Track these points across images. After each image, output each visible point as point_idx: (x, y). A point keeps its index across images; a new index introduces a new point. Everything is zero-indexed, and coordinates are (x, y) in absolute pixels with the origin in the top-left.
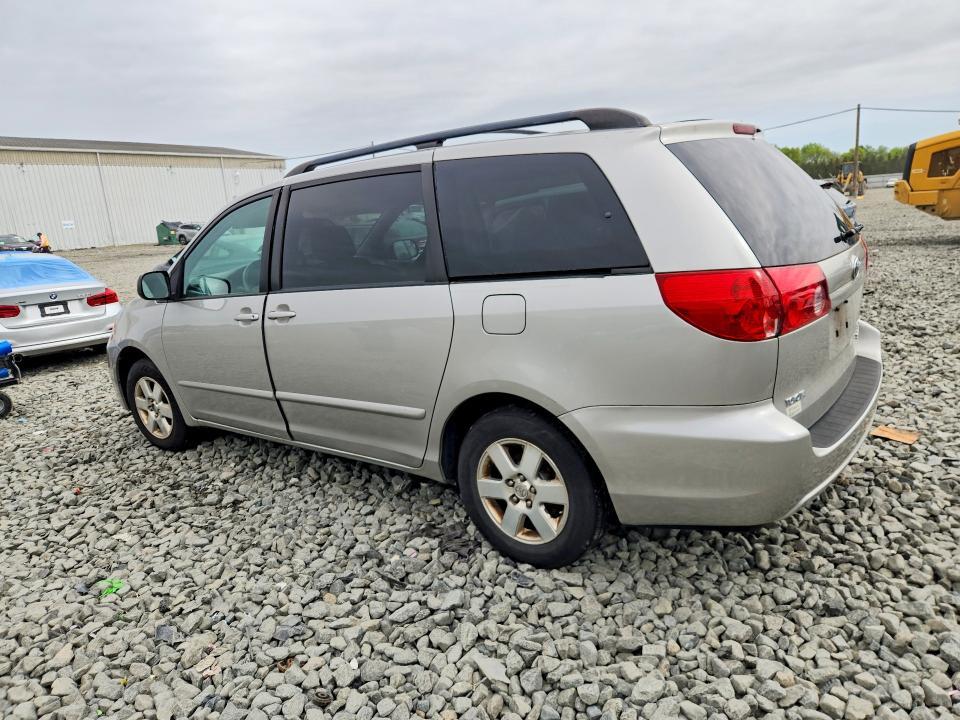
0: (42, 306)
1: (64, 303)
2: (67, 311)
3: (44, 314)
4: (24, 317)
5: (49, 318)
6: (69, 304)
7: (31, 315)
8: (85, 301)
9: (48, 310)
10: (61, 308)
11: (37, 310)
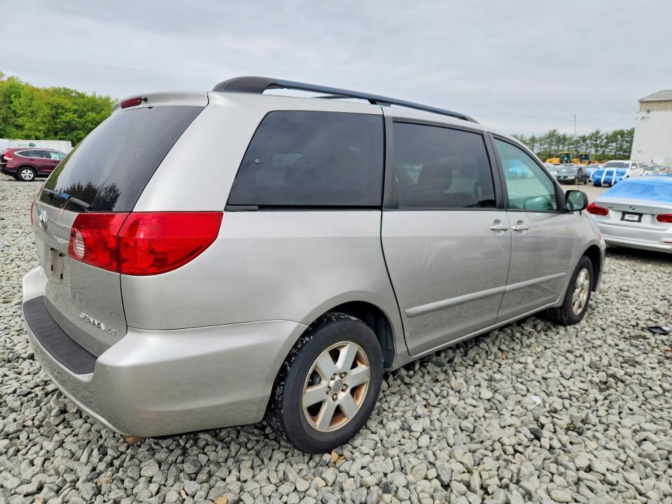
0: (624, 213)
1: (640, 215)
2: (639, 221)
3: (623, 219)
4: (609, 218)
5: (626, 222)
6: (644, 218)
7: (614, 216)
8: (656, 216)
9: (627, 217)
10: (636, 218)
11: (620, 215)
